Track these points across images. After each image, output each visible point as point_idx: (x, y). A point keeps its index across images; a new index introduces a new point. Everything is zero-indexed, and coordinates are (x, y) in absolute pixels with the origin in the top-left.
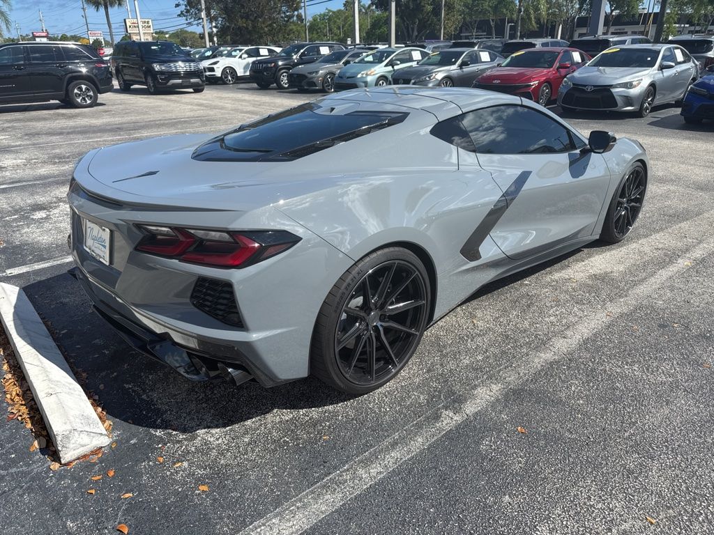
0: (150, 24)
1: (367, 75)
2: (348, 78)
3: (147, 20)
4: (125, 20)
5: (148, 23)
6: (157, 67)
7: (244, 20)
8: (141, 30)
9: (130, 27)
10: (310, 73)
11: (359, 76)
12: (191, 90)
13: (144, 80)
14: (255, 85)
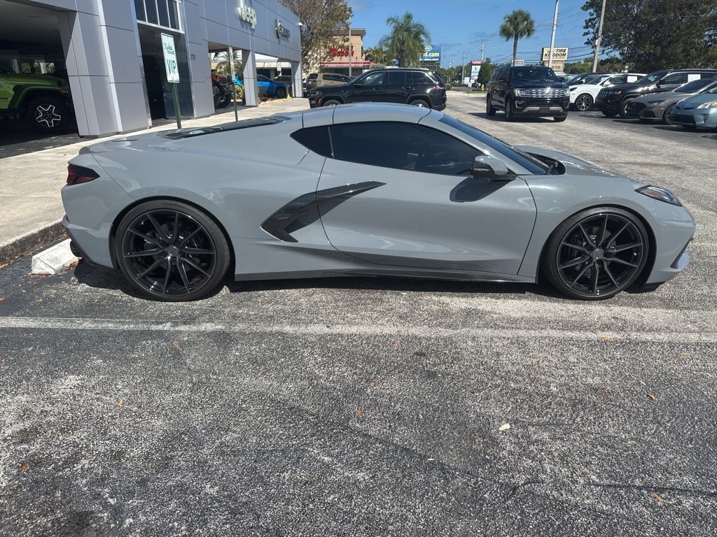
0: (567, 52)
1: (711, 107)
2: (686, 109)
3: (564, 49)
4: (543, 49)
5: (564, 51)
6: (518, 92)
7: (653, 46)
8: (551, 58)
9: (546, 55)
10: (651, 102)
11: (700, 107)
12: (552, 119)
13: (504, 105)
14: (601, 114)
